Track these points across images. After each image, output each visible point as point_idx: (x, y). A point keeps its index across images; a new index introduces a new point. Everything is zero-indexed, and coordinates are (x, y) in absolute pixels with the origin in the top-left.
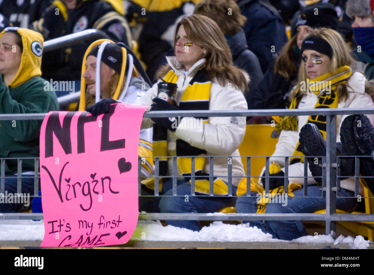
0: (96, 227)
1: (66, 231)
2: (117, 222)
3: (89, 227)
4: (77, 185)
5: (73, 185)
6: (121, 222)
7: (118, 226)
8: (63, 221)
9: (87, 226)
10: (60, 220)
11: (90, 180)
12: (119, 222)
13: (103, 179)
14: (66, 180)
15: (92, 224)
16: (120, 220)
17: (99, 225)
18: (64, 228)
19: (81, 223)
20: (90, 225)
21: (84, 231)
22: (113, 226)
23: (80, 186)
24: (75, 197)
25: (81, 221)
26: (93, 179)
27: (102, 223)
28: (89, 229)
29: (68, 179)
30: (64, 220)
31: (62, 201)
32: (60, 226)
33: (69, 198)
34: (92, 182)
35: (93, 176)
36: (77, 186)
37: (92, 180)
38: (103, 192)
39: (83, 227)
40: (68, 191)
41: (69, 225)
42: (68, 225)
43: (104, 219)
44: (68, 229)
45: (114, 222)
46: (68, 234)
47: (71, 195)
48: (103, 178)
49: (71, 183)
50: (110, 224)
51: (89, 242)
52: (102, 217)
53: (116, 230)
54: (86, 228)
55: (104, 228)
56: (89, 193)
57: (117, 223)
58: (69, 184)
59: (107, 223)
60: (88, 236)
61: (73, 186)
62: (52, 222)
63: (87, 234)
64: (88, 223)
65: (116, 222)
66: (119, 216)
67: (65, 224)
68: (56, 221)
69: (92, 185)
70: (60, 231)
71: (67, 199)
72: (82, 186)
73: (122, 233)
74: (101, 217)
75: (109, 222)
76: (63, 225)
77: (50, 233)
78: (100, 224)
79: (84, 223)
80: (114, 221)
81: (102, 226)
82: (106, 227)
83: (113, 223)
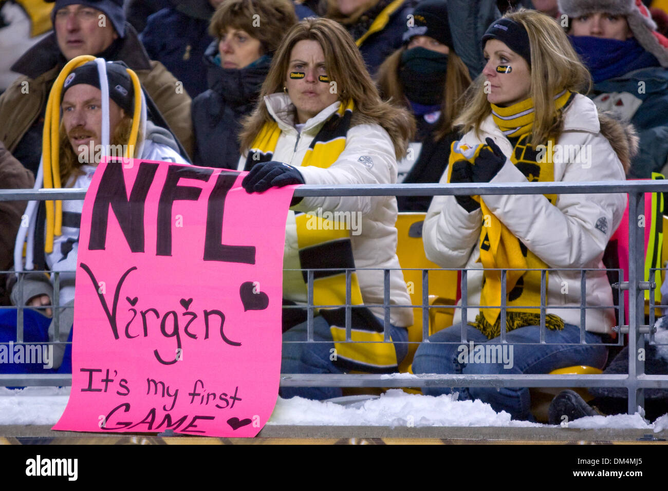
0: (184, 398)
1: (118, 393)
2: (231, 397)
3: (169, 395)
4: (151, 313)
5: (141, 312)
6: (240, 400)
7: (232, 407)
8: (115, 373)
9: (166, 392)
10: (108, 371)
11: (180, 310)
12: (235, 398)
13: (207, 314)
14: (128, 299)
15: (177, 391)
16: (237, 396)
17: (192, 397)
18: (114, 387)
19: (152, 383)
20: (172, 392)
21: (158, 402)
22: (223, 404)
23: (158, 316)
24: (146, 335)
25: (153, 381)
26: (187, 308)
27: (199, 395)
28: (169, 401)
29: (132, 299)
30: (116, 371)
31: (117, 337)
32: (107, 381)
33: (131, 333)
34: (184, 314)
35: (186, 303)
36: (150, 316)
37: (185, 311)
38: (207, 337)
39: (156, 393)
40: (132, 320)
41: (126, 382)
42: (123, 383)
43: (203, 387)
44: (124, 391)
45: (223, 396)
46: (124, 400)
47: (136, 328)
48: (208, 311)
49: (139, 307)
50: (214, 399)
51: (169, 425)
52: (199, 383)
53: (229, 413)
54: (163, 396)
55: (202, 404)
56: (176, 332)
57: (231, 401)
58: (133, 307)
59: (208, 395)
60: (167, 413)
61: (143, 314)
62: (91, 371)
63: (164, 408)
64: (168, 388)
65: (228, 398)
66: (237, 388)
67: (117, 380)
68: (100, 371)
69: (183, 321)
70: (106, 391)
71: (128, 336)
72: (162, 316)
73: (240, 420)
74: (197, 382)
75: (214, 395)
76: (112, 381)
77: (83, 390)
78: (194, 395)
79: (160, 386)
80: (226, 395)
81: (198, 399)
82: (207, 404)
83: (221, 398)
